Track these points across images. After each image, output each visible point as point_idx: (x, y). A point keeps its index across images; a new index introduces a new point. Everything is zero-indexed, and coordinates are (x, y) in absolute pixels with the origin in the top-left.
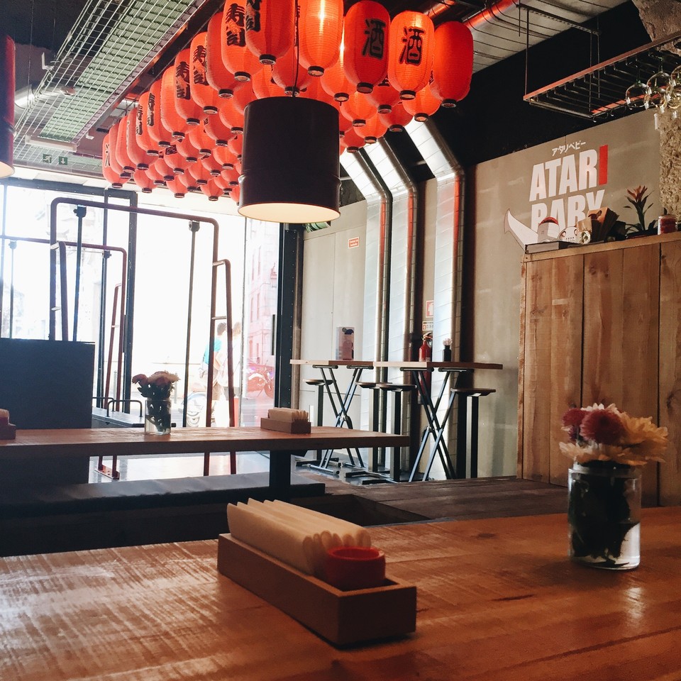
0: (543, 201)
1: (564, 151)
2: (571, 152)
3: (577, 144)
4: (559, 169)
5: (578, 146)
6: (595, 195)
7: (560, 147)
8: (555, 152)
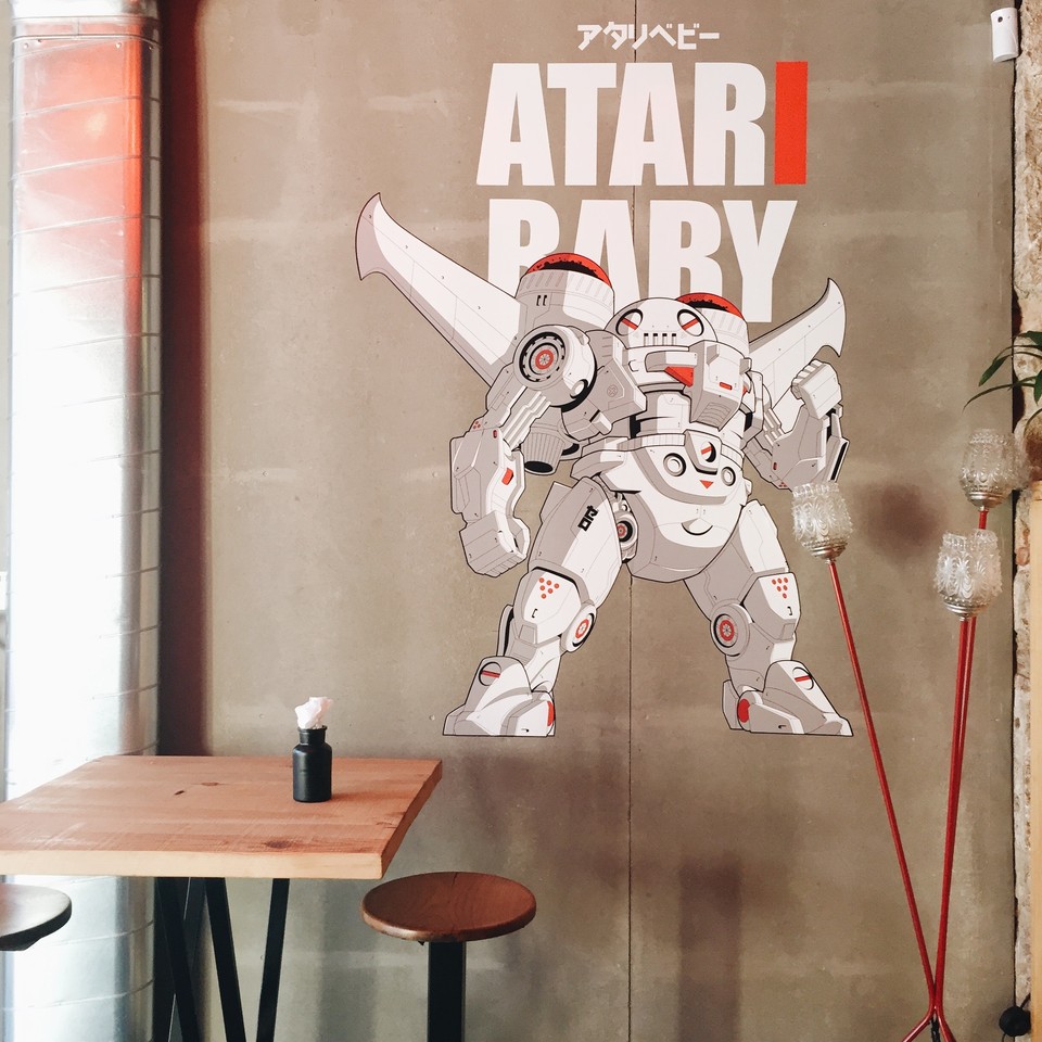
0: (539, 193)
1: (628, 43)
2: (658, 51)
3: (682, 32)
4: (609, 102)
5: (688, 40)
6: (760, 211)
7: (612, 26)
8: (588, 38)
